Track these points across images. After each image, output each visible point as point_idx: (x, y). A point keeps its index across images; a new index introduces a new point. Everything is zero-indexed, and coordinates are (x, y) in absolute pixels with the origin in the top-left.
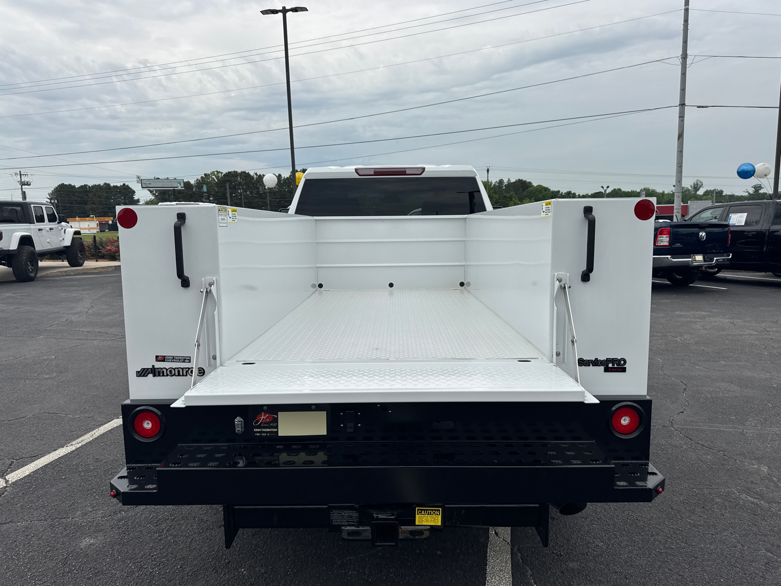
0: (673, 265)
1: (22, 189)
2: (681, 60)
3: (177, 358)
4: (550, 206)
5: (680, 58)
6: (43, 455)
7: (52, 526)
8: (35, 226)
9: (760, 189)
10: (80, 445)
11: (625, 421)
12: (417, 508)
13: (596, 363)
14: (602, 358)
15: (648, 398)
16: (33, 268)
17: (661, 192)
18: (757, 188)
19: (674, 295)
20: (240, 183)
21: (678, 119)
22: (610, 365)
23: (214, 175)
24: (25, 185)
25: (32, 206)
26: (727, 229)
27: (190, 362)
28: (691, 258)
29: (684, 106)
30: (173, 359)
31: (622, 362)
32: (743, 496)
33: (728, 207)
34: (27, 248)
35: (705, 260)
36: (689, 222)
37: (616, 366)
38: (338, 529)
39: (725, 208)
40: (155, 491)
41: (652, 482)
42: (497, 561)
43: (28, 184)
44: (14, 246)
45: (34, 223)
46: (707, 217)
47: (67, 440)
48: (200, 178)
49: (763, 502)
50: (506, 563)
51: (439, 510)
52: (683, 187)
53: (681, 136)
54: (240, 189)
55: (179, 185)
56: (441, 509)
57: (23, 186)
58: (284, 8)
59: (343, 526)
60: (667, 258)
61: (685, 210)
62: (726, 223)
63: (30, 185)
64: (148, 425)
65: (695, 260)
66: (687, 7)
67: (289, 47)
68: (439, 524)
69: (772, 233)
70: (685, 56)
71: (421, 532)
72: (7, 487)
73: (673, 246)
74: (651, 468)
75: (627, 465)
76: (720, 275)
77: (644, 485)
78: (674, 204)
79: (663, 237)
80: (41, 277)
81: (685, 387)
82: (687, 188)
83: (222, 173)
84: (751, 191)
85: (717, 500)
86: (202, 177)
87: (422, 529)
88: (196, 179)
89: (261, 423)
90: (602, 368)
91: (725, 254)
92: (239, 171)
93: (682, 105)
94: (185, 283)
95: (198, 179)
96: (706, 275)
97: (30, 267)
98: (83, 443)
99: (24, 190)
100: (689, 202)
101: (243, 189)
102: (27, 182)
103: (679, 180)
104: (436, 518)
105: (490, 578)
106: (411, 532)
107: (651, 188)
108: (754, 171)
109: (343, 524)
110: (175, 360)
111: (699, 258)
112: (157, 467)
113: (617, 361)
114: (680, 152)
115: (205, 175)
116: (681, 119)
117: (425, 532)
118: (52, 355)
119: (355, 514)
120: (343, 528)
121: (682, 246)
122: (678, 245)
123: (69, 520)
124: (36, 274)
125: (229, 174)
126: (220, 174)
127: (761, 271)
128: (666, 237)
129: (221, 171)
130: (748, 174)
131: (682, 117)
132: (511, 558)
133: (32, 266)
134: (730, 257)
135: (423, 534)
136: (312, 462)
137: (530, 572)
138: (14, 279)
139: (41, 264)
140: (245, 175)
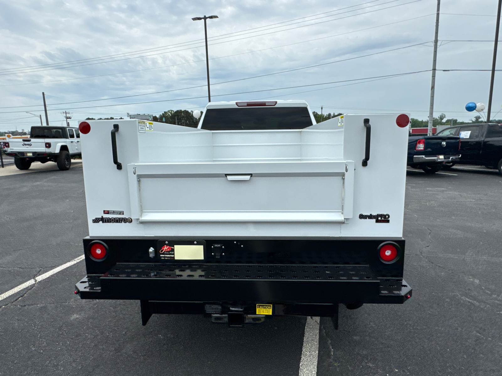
0: (426, 161)
1: (67, 120)
2: (434, 43)
3: (116, 212)
4: (343, 119)
5: (433, 42)
6: (58, 266)
7: (56, 307)
8: (69, 140)
9: (479, 119)
10: (79, 260)
11: (388, 253)
12: (257, 305)
13: (371, 217)
14: (374, 214)
15: (403, 239)
16: (68, 163)
17: (421, 120)
18: (478, 118)
19: (426, 179)
20: (183, 117)
21: (431, 77)
22: (380, 218)
23: (169, 112)
24: (68, 118)
25: (67, 129)
26: (458, 140)
27: (123, 214)
28: (436, 157)
29: (435, 70)
30: (114, 212)
31: (387, 217)
32: (463, 298)
33: (460, 128)
34: (65, 152)
35: (445, 159)
36: (436, 137)
37: (383, 219)
38: (210, 315)
39: (458, 128)
40: (99, 291)
41: (404, 291)
42: (311, 334)
43: (70, 118)
44: (57, 151)
45: (68, 138)
46: (446, 133)
47: (73, 258)
48: (162, 114)
49: (475, 302)
50: (316, 335)
51: (271, 306)
52: (434, 118)
53: (433, 88)
54: (183, 120)
55: (150, 118)
56: (271, 305)
57: (68, 119)
58: (205, 16)
59: (213, 314)
60: (423, 157)
61: (434, 131)
62: (458, 137)
63: (71, 118)
64: (99, 251)
65: (439, 158)
66: (438, 12)
67: (208, 40)
68: (271, 314)
69: (485, 143)
70: (436, 41)
71: (258, 319)
72: (35, 284)
73: (426, 150)
74: (404, 283)
75: (389, 280)
76: (454, 167)
77: (399, 293)
78: (428, 127)
79: (420, 145)
80: (73, 168)
81: (430, 232)
82: (436, 118)
83: (174, 111)
84: (474, 120)
85: (447, 300)
86: (163, 114)
87: (260, 317)
88: (159, 115)
89: (165, 251)
90: (374, 220)
91: (457, 155)
92: (183, 110)
93: (434, 70)
94: (119, 167)
95: (160, 115)
96: (446, 167)
97: (66, 163)
98: (81, 260)
99: (68, 121)
100: (437, 126)
101: (185, 119)
102: (70, 117)
103: (431, 113)
104: (269, 310)
105: (305, 345)
106: (254, 319)
107: (415, 118)
108: (476, 107)
109: (213, 312)
110: (115, 213)
111: (442, 157)
112: (101, 276)
113: (384, 216)
114: (432, 97)
115: (165, 112)
116: (434, 78)
117: (262, 319)
118: (72, 210)
119: (220, 307)
120: (213, 315)
121: (431, 150)
122: (429, 150)
123: (67, 304)
124: (70, 166)
125: (177, 112)
126: (172, 112)
127: (479, 165)
128: (423, 145)
129: (173, 110)
130: (472, 109)
131: (434, 76)
132: (319, 332)
133: (68, 162)
134: (460, 157)
135: (261, 320)
136: (192, 276)
137: (330, 341)
138: (58, 169)
139: (73, 161)
140: (186, 112)
